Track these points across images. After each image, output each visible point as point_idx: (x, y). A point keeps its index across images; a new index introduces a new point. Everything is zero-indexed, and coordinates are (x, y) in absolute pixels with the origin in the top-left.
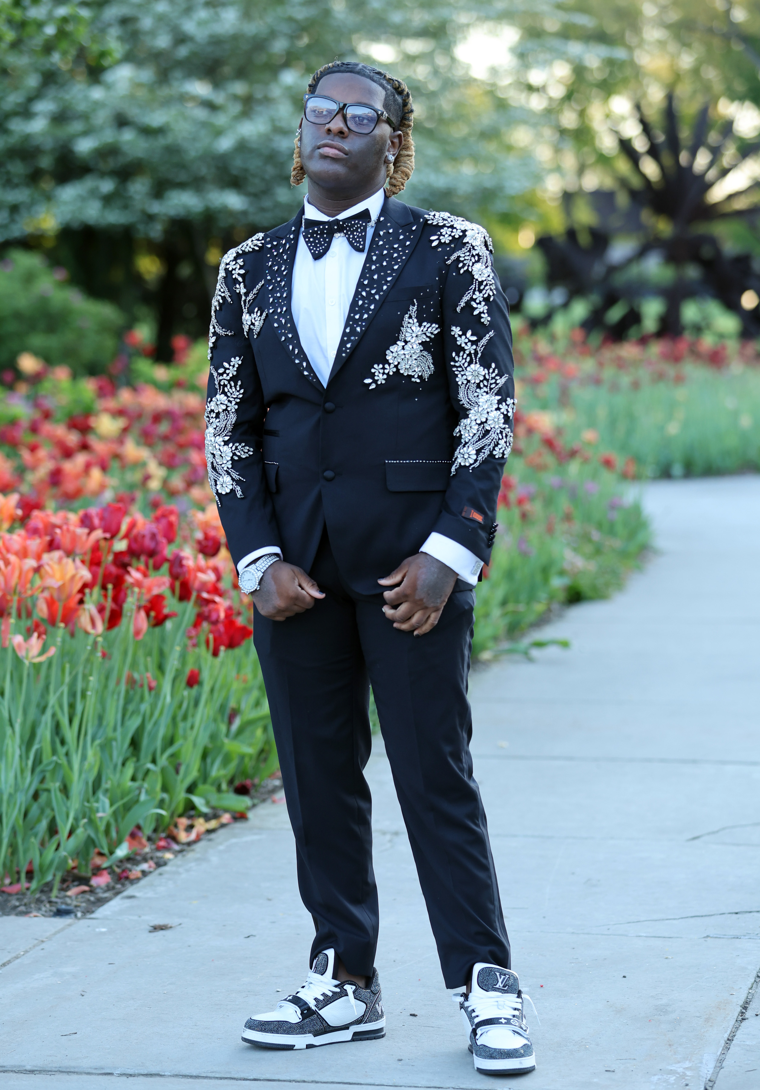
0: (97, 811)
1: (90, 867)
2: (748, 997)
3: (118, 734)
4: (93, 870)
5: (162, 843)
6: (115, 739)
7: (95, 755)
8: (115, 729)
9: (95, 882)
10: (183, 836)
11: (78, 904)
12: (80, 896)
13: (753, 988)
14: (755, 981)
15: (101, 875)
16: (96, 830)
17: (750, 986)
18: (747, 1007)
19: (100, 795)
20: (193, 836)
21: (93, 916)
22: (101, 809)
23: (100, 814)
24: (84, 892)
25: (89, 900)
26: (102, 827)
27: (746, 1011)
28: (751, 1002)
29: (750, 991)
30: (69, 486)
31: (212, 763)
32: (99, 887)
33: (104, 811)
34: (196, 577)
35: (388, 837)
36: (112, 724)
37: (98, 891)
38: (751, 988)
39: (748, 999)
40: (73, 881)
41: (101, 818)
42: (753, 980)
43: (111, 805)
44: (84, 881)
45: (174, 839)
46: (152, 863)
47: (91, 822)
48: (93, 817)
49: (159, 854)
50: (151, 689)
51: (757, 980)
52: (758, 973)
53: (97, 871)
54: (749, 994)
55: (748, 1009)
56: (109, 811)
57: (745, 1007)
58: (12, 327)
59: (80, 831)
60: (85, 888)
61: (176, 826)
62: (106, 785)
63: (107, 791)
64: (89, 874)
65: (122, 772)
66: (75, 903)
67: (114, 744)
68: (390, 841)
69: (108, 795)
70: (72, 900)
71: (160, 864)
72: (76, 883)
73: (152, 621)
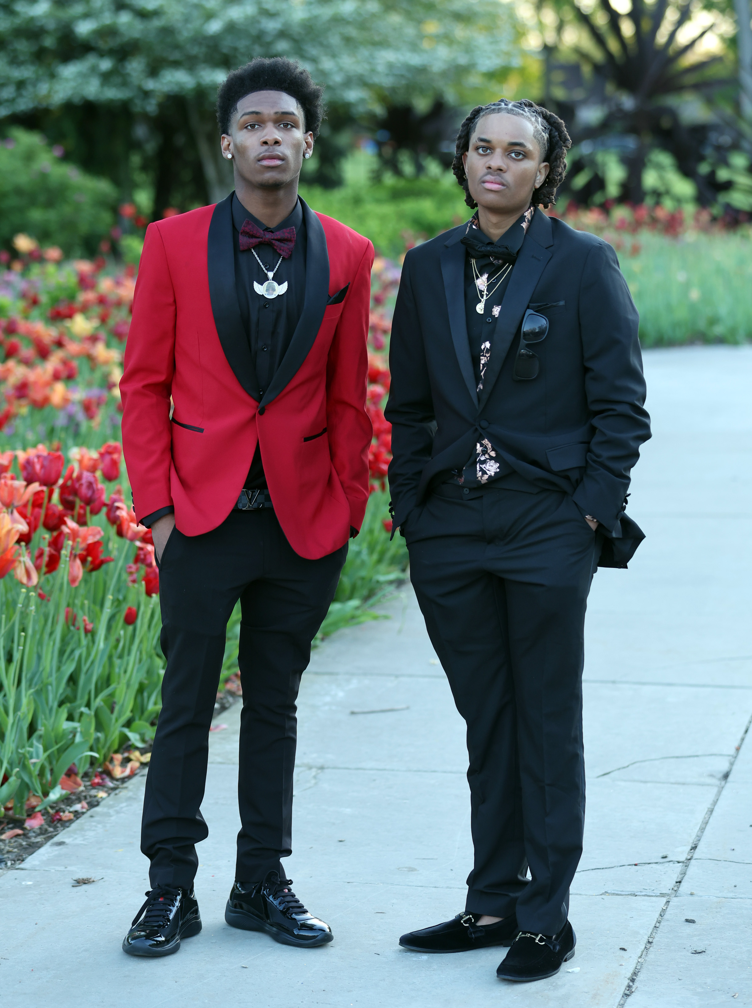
0: (31, 758)
1: (25, 807)
2: (637, 968)
3: (53, 679)
4: (27, 811)
5: (97, 780)
6: (51, 684)
7: (29, 703)
8: (50, 675)
9: (28, 824)
10: (118, 772)
11: (11, 849)
12: (13, 841)
13: (643, 956)
14: (646, 948)
15: (35, 817)
16: (30, 775)
17: (639, 955)
18: (635, 979)
19: (34, 740)
20: (127, 772)
21: (22, 866)
22: (34, 755)
23: (33, 760)
24: (18, 835)
25: (21, 845)
26: (35, 771)
27: (633, 984)
28: (640, 973)
29: (639, 960)
30: (38, 395)
31: (149, 697)
32: (32, 830)
33: (38, 757)
34: (129, 527)
35: (313, 772)
36: (48, 669)
37: (32, 834)
38: (640, 957)
39: (636, 970)
40: (8, 823)
41: (34, 764)
42: (643, 947)
43: (45, 750)
44: (18, 823)
45: (109, 773)
46: (84, 804)
47: (24, 767)
48: (26, 763)
49: (93, 792)
50: (87, 631)
51: (647, 947)
52: (649, 939)
53: (31, 813)
54: (638, 964)
55: (635, 981)
56: (43, 756)
57: (632, 979)
58: (13, 201)
59: (12, 779)
60: (19, 832)
61: (112, 760)
62: (41, 730)
63: (40, 737)
64: (25, 817)
65: (57, 712)
66: (7, 848)
67: (50, 688)
68: (315, 777)
69: (41, 741)
70: (5, 845)
71: (93, 804)
72: (11, 826)
73: (89, 566)
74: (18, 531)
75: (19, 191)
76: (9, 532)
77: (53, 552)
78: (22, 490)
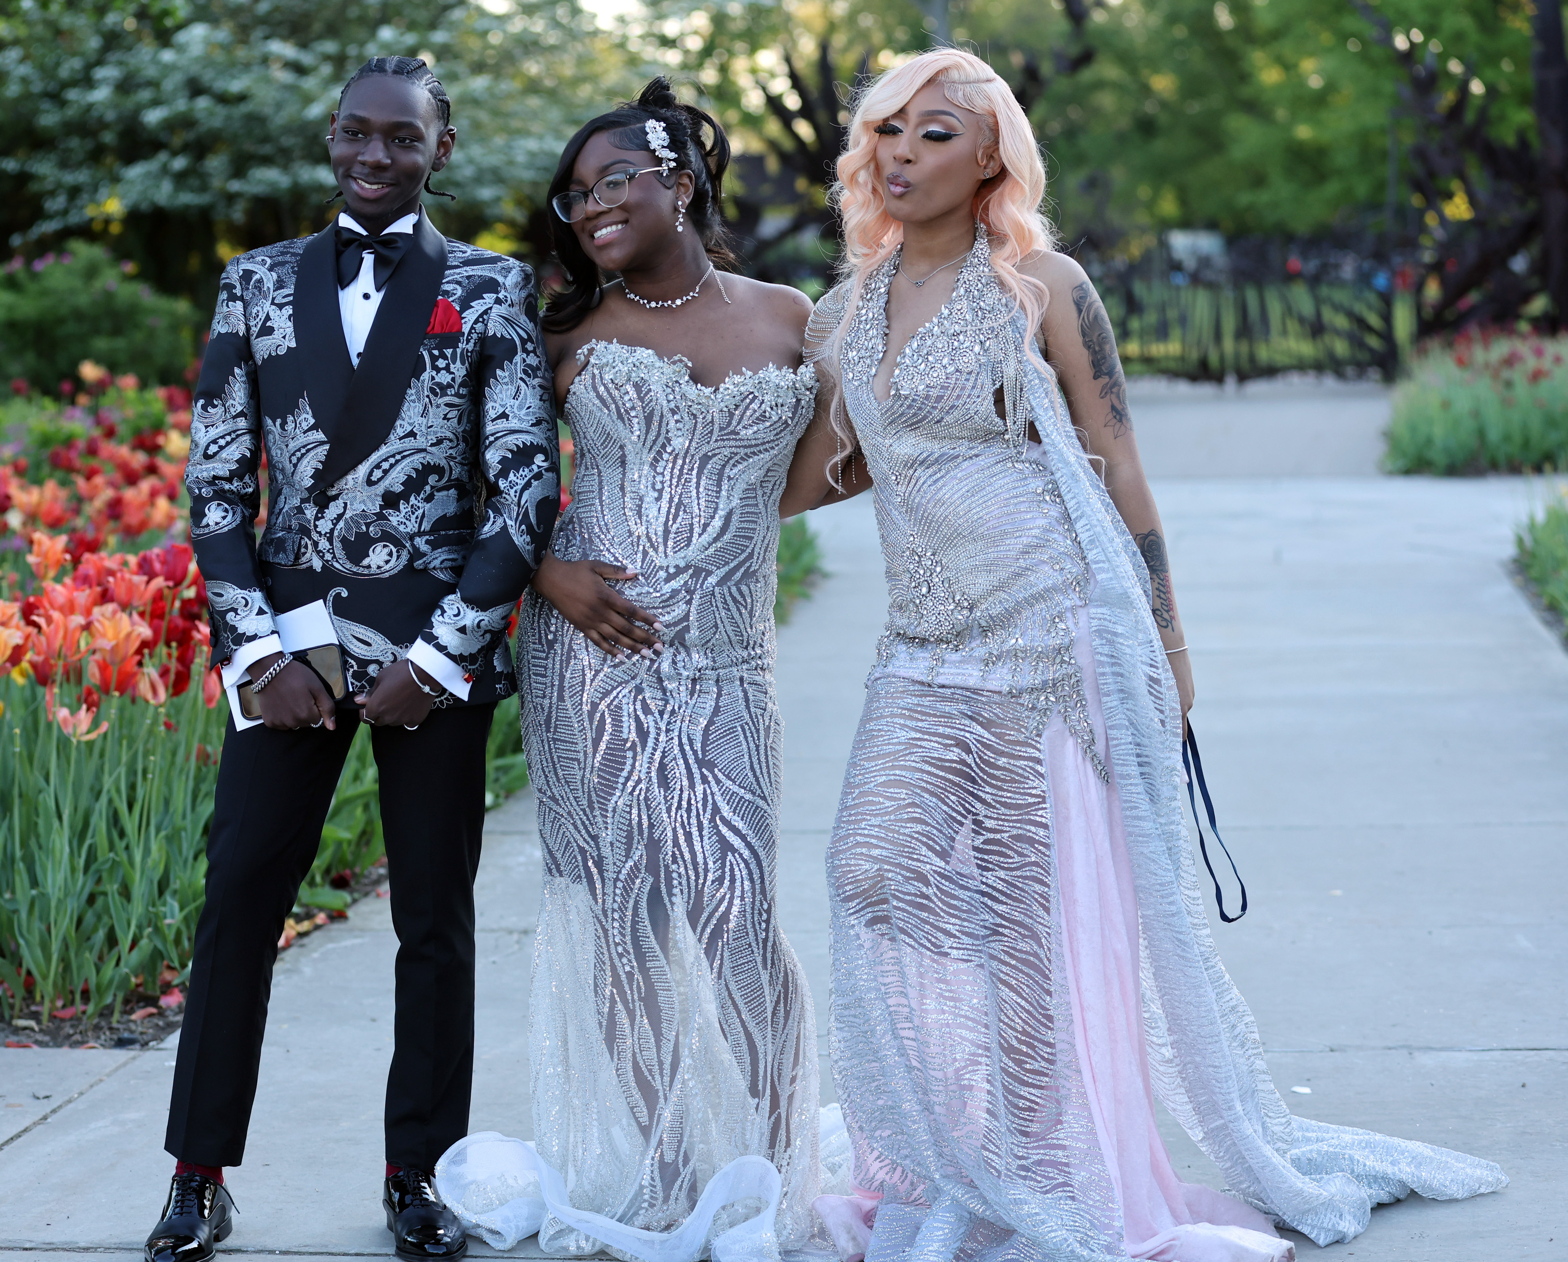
0: (165, 917)
1: (158, 983)
3: (188, 823)
4: (161, 987)
6: (185, 829)
7: (160, 850)
8: (184, 817)
9: (164, 1002)
11: (144, 1030)
12: (146, 1021)
15: (171, 994)
16: (164, 940)
19: (168, 897)
21: (162, 1046)
22: (168, 915)
23: (168, 921)
24: (151, 1015)
25: (157, 1025)
26: (171, 936)
30: (132, 518)
32: (169, 1008)
33: (173, 917)
35: (515, 937)
36: (180, 810)
37: (168, 1013)
40: (138, 1002)
41: (169, 926)
43: (182, 909)
44: (152, 1001)
47: (157, 930)
48: (159, 924)
53: (167, 989)
56: (179, 916)
59: (144, 942)
60: (153, 1010)
62: (175, 885)
63: (175, 892)
64: (158, 993)
65: (193, 868)
66: (140, 1029)
67: (183, 834)
68: (518, 942)
69: (177, 897)
70: (137, 1026)
72: (141, 1004)
74: (139, 635)
75: (78, 315)
76: (129, 635)
77: (180, 668)
78: (143, 587)
